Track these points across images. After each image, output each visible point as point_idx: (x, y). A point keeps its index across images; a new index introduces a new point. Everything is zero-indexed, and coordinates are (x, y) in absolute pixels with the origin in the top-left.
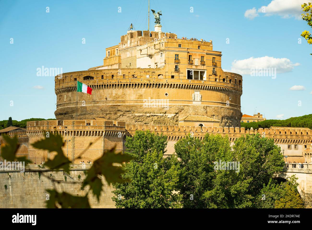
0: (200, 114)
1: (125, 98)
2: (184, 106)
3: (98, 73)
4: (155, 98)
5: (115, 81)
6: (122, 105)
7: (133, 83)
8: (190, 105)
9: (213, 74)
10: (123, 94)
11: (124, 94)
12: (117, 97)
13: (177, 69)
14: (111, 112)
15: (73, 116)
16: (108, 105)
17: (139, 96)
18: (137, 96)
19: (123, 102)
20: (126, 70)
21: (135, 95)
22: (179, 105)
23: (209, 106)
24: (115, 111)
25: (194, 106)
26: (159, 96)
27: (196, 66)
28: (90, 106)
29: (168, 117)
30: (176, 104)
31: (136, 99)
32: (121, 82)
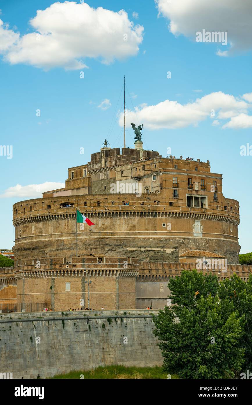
0: (201, 249)
1: (114, 229)
2: (184, 239)
3: (79, 199)
4: (150, 228)
5: (101, 208)
6: (110, 238)
7: (124, 211)
8: (191, 237)
9: (214, 201)
10: (112, 224)
11: (113, 224)
12: (104, 228)
13: (175, 196)
14: (97, 247)
15: (45, 251)
16: (93, 238)
17: (131, 226)
18: (129, 227)
19: (112, 234)
20: (115, 196)
21: (126, 226)
22: (178, 238)
23: (211, 239)
24: (102, 245)
25: (195, 239)
26: (155, 227)
27: (197, 191)
28: (69, 239)
29: (166, 252)
30: (176, 237)
31: (127, 230)
32: (109, 210)
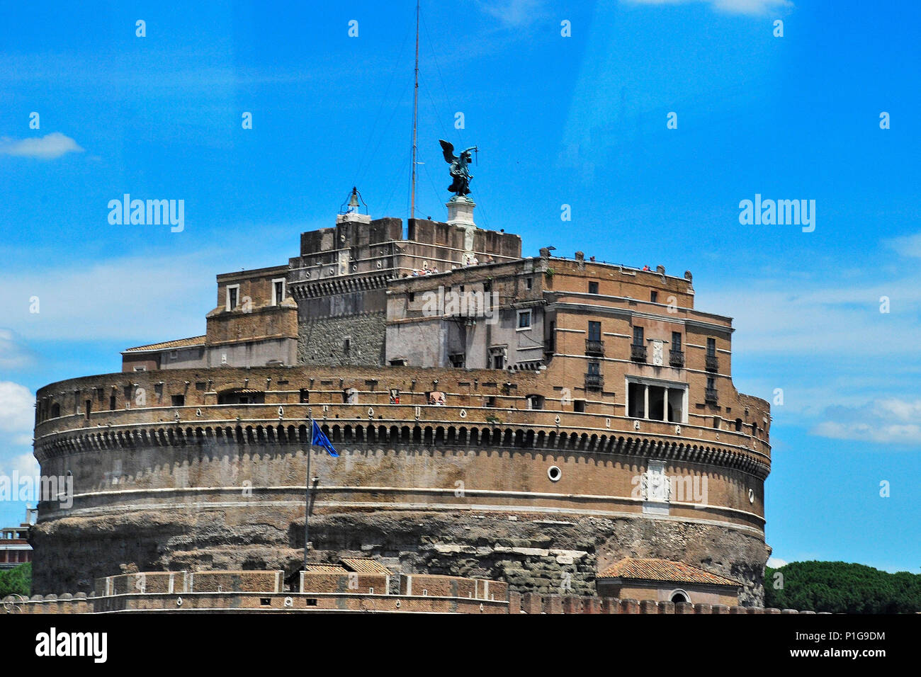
0: (665, 555)
1: (396, 480)
2: (615, 520)
3: (284, 378)
4: (510, 483)
5: (356, 412)
6: (380, 509)
7: (430, 425)
8: (633, 516)
9: (707, 402)
10: (389, 463)
11: (392, 464)
12: (363, 475)
13: (594, 385)
14: (338, 537)
15: (156, 546)
16: (324, 507)
17: (450, 474)
18: (445, 476)
19: (390, 494)
21: (435, 470)
22: (596, 516)
23: (693, 524)
24: (354, 532)
25: (647, 522)
26: (526, 478)
27: (658, 369)
28: (241, 508)
29: (560, 560)
30: (589, 513)
31: (437, 487)
32: (380, 417)
